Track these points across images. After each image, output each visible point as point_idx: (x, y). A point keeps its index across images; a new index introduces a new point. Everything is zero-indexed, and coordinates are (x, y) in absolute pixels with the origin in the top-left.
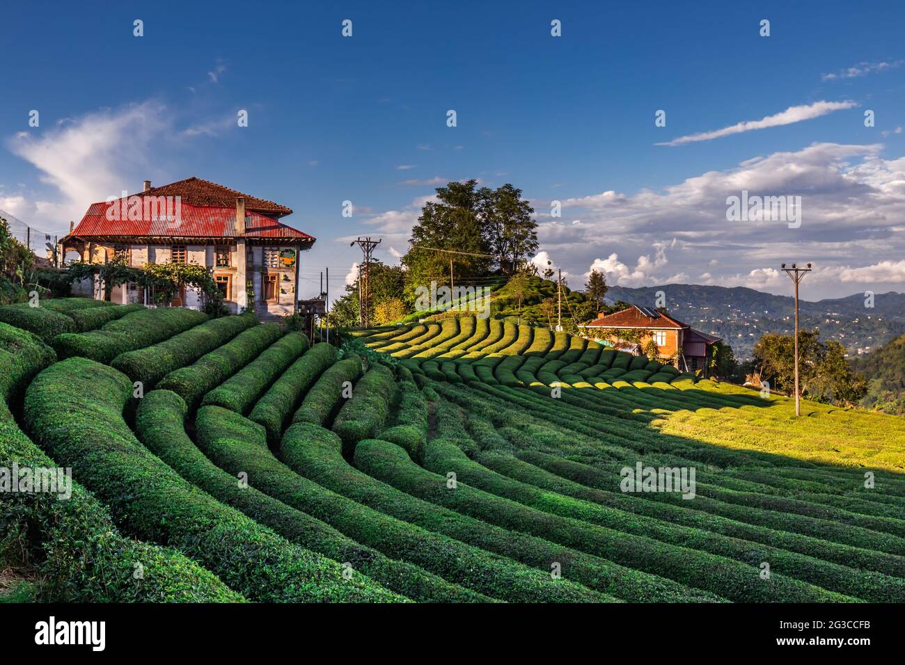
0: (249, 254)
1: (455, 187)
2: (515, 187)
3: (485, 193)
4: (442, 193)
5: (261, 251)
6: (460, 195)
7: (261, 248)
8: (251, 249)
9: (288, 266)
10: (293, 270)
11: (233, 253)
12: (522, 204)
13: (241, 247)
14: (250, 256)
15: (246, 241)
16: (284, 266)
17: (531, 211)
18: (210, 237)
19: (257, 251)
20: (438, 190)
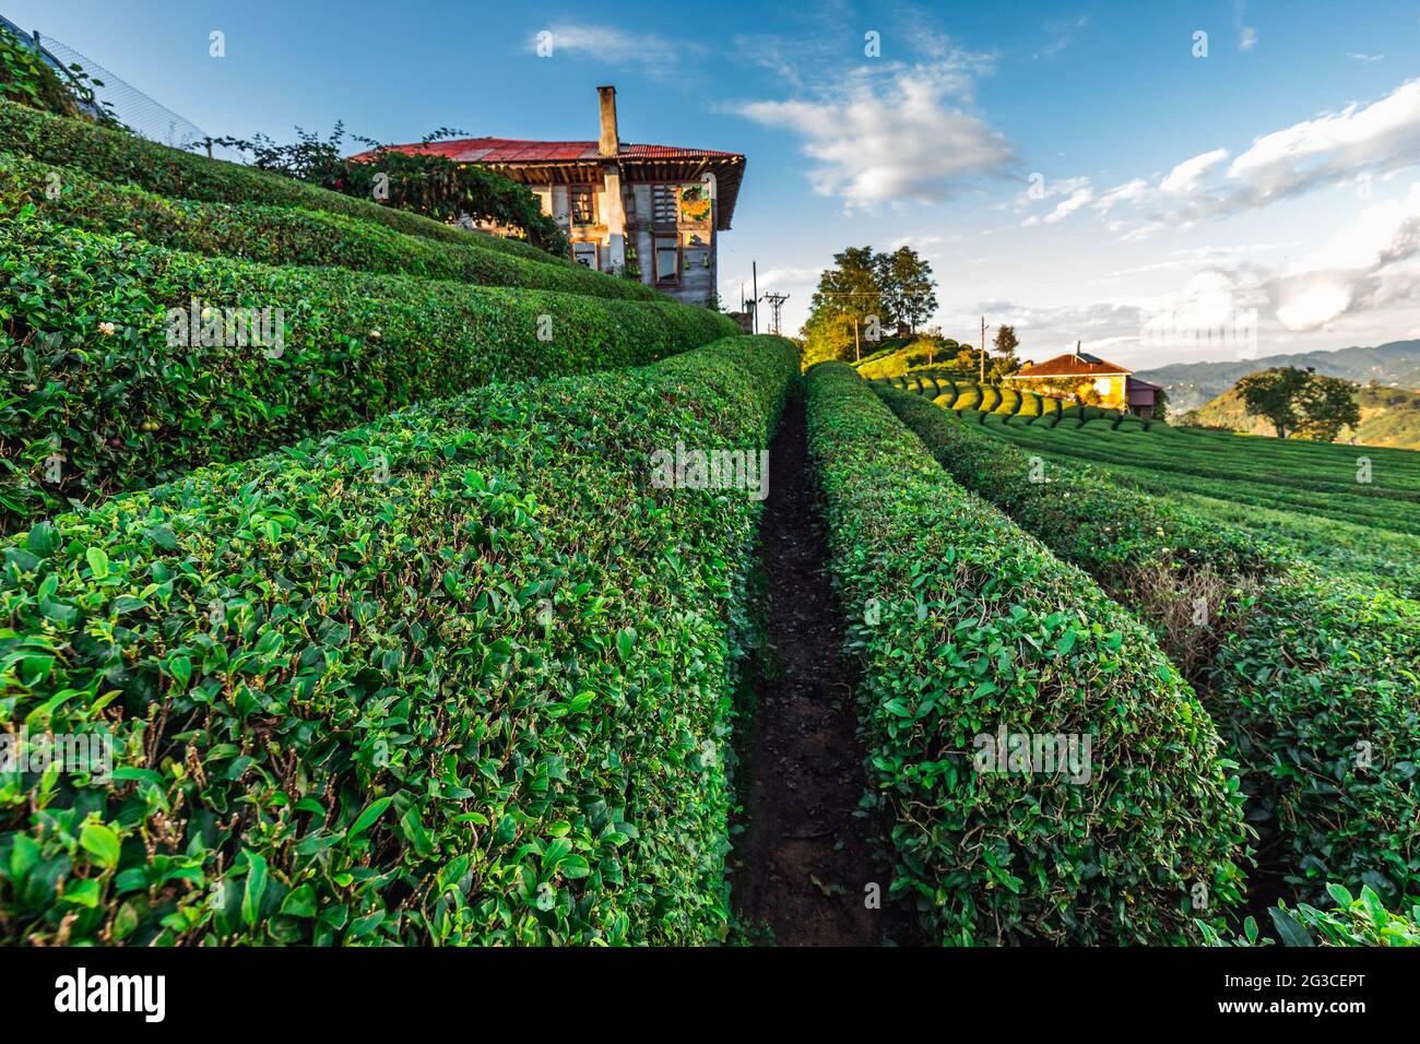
0: (628, 198)
1: (852, 252)
2: (912, 250)
3: (882, 257)
4: (840, 259)
5: (649, 193)
6: (856, 260)
7: (648, 187)
8: (630, 188)
9: (697, 218)
10: (706, 228)
11: (600, 194)
12: (920, 265)
13: (612, 182)
14: (630, 202)
15: (620, 168)
16: (691, 219)
17: (930, 271)
18: (556, 162)
19: (642, 191)
20: (837, 256)
